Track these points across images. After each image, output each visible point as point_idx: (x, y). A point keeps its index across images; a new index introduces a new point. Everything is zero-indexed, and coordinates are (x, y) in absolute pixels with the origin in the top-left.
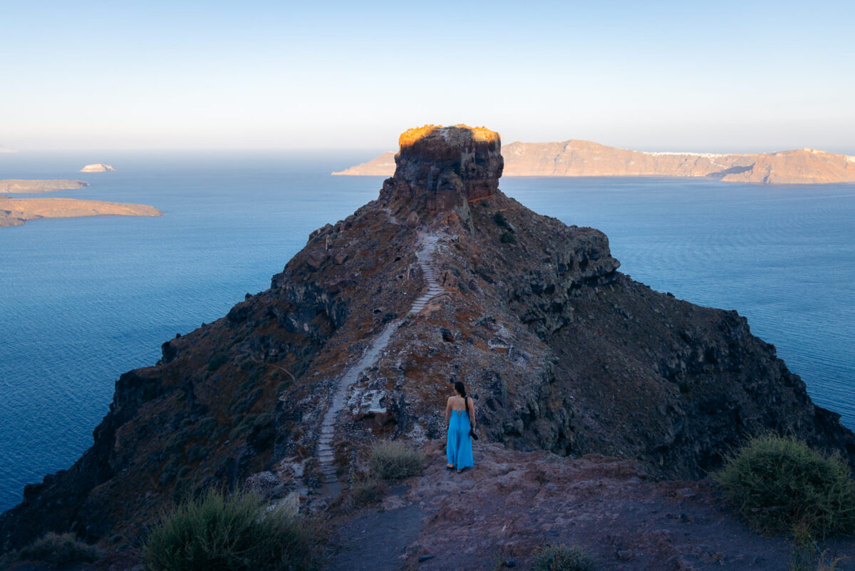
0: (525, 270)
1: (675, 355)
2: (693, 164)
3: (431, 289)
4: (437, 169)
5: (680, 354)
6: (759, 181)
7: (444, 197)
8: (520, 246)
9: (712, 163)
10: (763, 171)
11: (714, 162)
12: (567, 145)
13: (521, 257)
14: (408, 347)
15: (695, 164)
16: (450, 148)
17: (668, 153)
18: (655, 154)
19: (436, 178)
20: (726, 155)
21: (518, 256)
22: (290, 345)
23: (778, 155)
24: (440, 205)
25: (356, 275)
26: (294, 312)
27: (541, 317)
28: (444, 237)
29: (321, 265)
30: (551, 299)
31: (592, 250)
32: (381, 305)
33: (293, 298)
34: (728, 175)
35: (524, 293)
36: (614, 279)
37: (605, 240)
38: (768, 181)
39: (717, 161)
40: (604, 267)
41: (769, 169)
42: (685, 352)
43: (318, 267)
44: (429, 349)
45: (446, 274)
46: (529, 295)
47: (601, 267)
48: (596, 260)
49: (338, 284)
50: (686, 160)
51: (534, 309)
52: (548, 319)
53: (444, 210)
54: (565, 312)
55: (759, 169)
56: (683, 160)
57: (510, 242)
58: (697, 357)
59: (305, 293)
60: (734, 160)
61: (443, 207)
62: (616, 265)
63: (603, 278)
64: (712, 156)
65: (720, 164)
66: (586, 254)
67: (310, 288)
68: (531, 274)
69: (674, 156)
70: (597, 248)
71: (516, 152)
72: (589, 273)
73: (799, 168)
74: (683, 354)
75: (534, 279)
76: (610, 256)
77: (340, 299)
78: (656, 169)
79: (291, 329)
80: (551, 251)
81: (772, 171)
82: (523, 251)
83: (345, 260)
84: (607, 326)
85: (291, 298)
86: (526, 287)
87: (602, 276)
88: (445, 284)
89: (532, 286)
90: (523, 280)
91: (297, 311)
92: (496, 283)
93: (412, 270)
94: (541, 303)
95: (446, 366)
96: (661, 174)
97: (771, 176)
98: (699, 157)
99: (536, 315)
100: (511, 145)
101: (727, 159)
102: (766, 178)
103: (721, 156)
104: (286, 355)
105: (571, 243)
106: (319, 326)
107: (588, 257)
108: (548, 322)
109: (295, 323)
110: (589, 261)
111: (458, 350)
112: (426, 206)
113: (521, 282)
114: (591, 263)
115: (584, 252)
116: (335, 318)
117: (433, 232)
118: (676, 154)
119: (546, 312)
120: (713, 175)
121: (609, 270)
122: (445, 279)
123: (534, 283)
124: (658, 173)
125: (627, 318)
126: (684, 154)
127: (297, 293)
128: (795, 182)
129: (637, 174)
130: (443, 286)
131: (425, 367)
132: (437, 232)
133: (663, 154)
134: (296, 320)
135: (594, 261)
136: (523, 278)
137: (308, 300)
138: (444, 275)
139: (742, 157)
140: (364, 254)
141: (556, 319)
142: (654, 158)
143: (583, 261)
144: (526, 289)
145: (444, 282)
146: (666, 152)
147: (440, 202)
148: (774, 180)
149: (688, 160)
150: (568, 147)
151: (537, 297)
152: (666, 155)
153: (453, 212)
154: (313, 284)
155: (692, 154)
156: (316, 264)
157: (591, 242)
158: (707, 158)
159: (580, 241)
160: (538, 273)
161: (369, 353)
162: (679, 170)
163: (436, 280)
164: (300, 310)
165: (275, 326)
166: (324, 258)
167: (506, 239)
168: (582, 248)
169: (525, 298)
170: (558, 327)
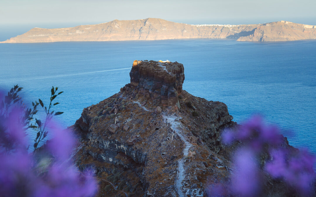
0: (205, 128)
1: (262, 158)
2: (220, 31)
3: (187, 145)
4: (167, 87)
5: (264, 157)
6: (257, 41)
7: (172, 100)
8: (201, 117)
9: (231, 30)
10: (259, 35)
11: (232, 30)
12: (146, 21)
13: (202, 122)
14: (195, 171)
15: (221, 31)
16: (172, 78)
17: (205, 25)
18: (198, 26)
19: (167, 91)
20: (239, 26)
21: (201, 122)
22: (103, 168)
23: (267, 25)
24: (170, 103)
25: (138, 136)
26: (103, 153)
27: (213, 148)
28: (177, 118)
29: (116, 131)
30: (216, 140)
31: (222, 113)
32: (164, 152)
33: (102, 147)
34: (240, 37)
35: (206, 138)
36: (231, 125)
37: (226, 107)
38: (262, 40)
39: (234, 29)
40: (227, 120)
41: (263, 33)
42: (266, 157)
43: (114, 132)
44: (203, 171)
45: (192, 138)
46: (207, 139)
47: (226, 120)
48: (224, 117)
49: (133, 141)
50: (216, 29)
51: (210, 145)
52: (215, 149)
53: (172, 105)
54: (221, 145)
55: (257, 34)
56: (215, 29)
57: (197, 116)
58: (270, 158)
59: (110, 144)
60: (243, 28)
61: (172, 104)
62: (232, 118)
63: (227, 125)
64: (231, 26)
65: (235, 30)
66: (220, 115)
67: (112, 142)
68: (208, 130)
69: (209, 27)
70: (224, 111)
71: (116, 26)
72: (221, 124)
73: (279, 33)
74: (265, 157)
75: (209, 132)
76: (228, 114)
77: (136, 148)
78: (199, 35)
79: (101, 160)
80: (209, 116)
81: (264, 35)
82: (202, 119)
83: (129, 129)
84: (233, 148)
85: (101, 147)
86: (206, 135)
87: (226, 124)
88: (192, 142)
89: (208, 135)
90: (205, 133)
91: (105, 152)
92: (199, 137)
93: (174, 136)
94: (212, 142)
95: (212, 177)
96: (203, 37)
97: (264, 37)
98: (223, 27)
99: (211, 148)
100: (112, 22)
101: (239, 28)
102: (261, 39)
103: (235, 26)
104: (102, 173)
105: (214, 111)
106: (120, 159)
107: (220, 116)
108: (216, 150)
109: (104, 158)
110: (221, 118)
111: (213, 171)
112: (161, 102)
113: (204, 134)
114: (222, 118)
115: (219, 114)
116: (134, 156)
117: (170, 115)
118: (210, 25)
119: (214, 145)
120: (231, 37)
121: (229, 121)
122: (191, 140)
123: (209, 133)
124: (200, 37)
125: (240, 143)
126: (215, 25)
127: (105, 144)
128: (277, 41)
129: (188, 38)
130: (191, 143)
131: (205, 178)
132: (172, 116)
133: (203, 25)
134: (104, 156)
135: (223, 118)
136: (205, 132)
137: (111, 147)
138: (191, 139)
139: (247, 27)
140: (138, 126)
141: (218, 148)
142: (198, 28)
143: (219, 118)
144: (206, 136)
145: (191, 141)
146: (204, 24)
147: (170, 101)
148: (265, 39)
149: (217, 29)
150: (147, 23)
151: (211, 140)
152: (204, 26)
153: (176, 105)
154: (114, 140)
155: (219, 25)
156: (114, 131)
157: (221, 109)
158: (228, 27)
159: (217, 109)
160: (211, 129)
161: (180, 174)
162: (212, 35)
163: (187, 140)
164: (106, 152)
165: (92, 160)
166: (117, 128)
167: (194, 115)
168: (218, 113)
169: (206, 140)
170: (219, 151)
